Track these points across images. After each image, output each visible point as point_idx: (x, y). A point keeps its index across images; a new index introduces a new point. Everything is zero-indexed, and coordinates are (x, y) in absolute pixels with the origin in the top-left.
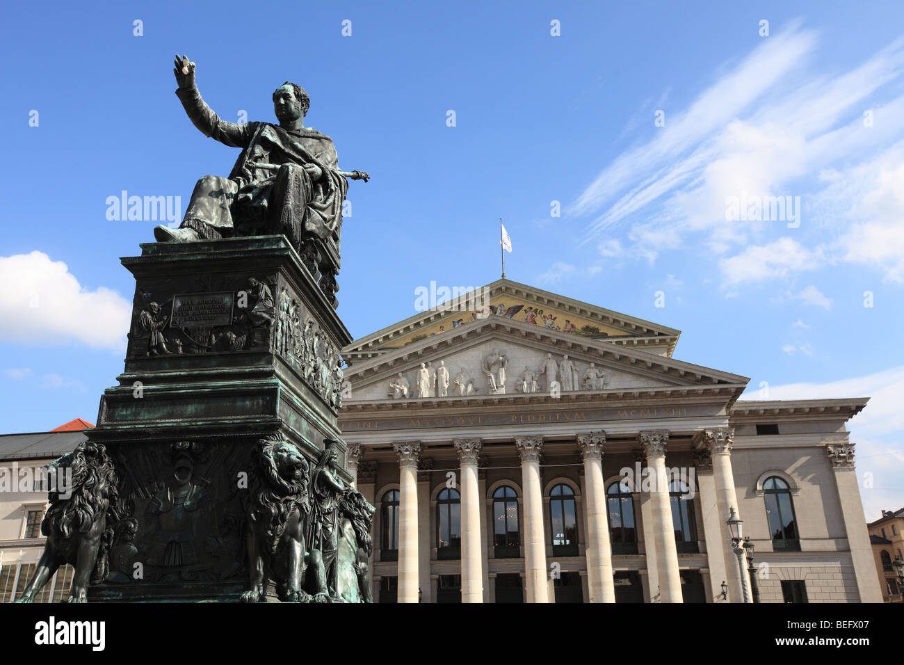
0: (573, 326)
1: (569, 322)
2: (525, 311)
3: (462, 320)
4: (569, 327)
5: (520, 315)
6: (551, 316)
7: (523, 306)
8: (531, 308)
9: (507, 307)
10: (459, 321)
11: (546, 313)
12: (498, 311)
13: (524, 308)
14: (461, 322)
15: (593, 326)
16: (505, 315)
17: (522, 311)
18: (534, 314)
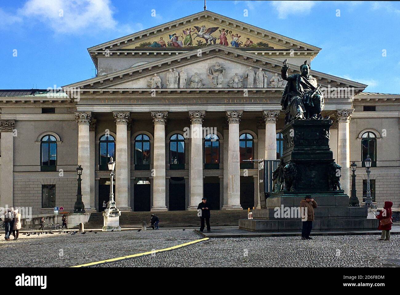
0: (251, 42)
1: (249, 39)
2: (220, 31)
3: (175, 34)
4: (249, 42)
5: (216, 34)
6: (237, 35)
7: (218, 28)
8: (224, 29)
9: (207, 27)
10: (174, 35)
11: (234, 33)
12: (201, 30)
13: (219, 29)
14: (175, 36)
15: (265, 42)
16: (206, 32)
17: (218, 31)
18: (226, 33)
